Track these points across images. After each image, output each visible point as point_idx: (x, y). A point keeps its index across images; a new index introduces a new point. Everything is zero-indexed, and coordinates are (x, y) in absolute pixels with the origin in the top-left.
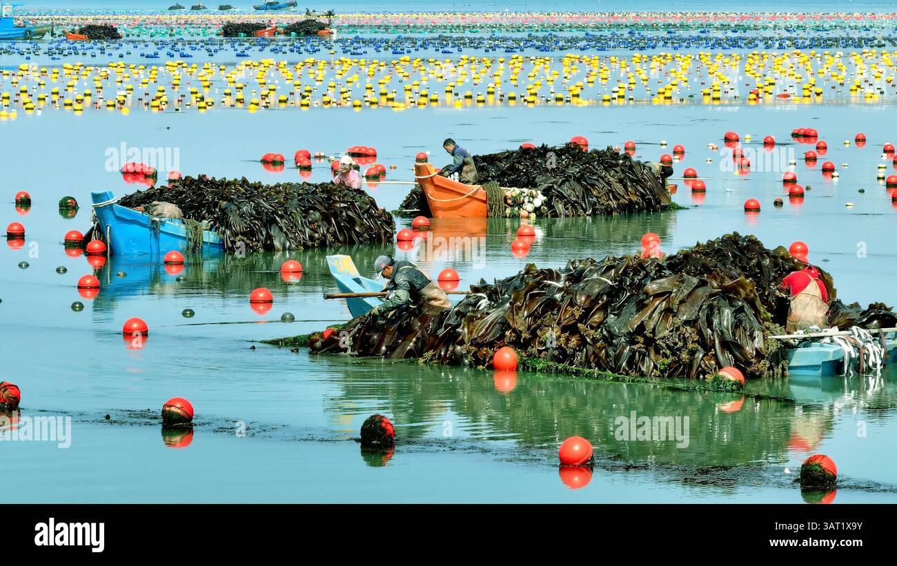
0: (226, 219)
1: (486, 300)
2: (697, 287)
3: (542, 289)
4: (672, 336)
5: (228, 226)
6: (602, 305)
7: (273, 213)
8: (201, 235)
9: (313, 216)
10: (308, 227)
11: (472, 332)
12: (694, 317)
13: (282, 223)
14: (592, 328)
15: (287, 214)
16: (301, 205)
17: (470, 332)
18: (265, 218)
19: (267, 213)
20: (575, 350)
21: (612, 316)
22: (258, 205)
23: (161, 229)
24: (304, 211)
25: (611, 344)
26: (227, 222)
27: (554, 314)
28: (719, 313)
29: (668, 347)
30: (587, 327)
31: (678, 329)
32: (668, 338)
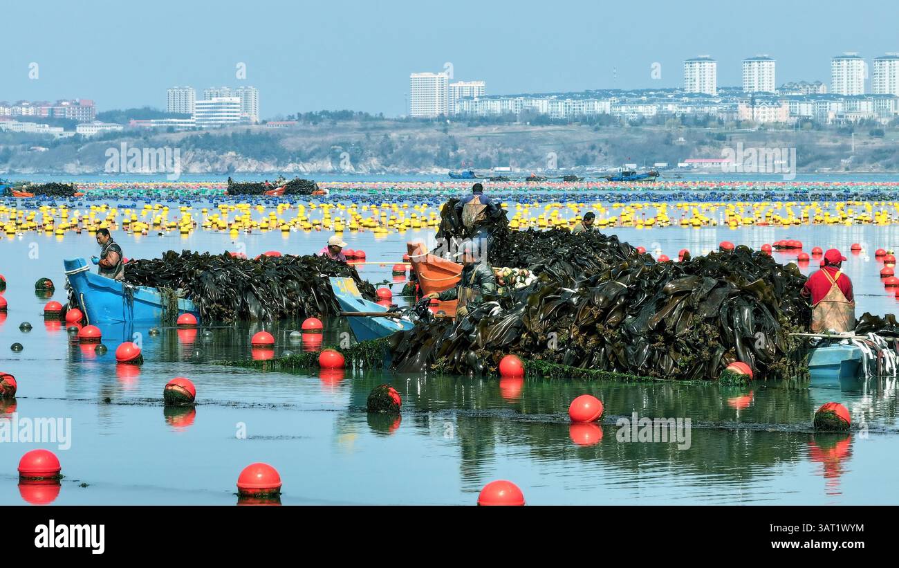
0: (202, 286)
1: (499, 307)
2: (716, 287)
3: (557, 294)
4: (692, 333)
5: (204, 294)
6: (619, 306)
7: (249, 281)
8: (177, 303)
9: (291, 285)
10: (285, 295)
11: (486, 336)
12: (714, 314)
13: (259, 291)
14: (610, 327)
15: (264, 282)
16: (278, 274)
17: (484, 337)
18: (241, 285)
19: (243, 281)
20: (593, 349)
21: (630, 317)
22: (234, 273)
23: (135, 297)
24: (281, 280)
25: (630, 343)
26: (203, 290)
27: (570, 318)
28: (739, 312)
29: (688, 344)
30: (605, 327)
31: (698, 326)
32: (688, 336)
